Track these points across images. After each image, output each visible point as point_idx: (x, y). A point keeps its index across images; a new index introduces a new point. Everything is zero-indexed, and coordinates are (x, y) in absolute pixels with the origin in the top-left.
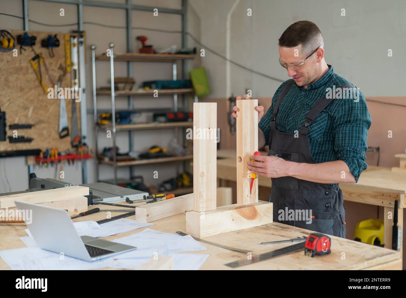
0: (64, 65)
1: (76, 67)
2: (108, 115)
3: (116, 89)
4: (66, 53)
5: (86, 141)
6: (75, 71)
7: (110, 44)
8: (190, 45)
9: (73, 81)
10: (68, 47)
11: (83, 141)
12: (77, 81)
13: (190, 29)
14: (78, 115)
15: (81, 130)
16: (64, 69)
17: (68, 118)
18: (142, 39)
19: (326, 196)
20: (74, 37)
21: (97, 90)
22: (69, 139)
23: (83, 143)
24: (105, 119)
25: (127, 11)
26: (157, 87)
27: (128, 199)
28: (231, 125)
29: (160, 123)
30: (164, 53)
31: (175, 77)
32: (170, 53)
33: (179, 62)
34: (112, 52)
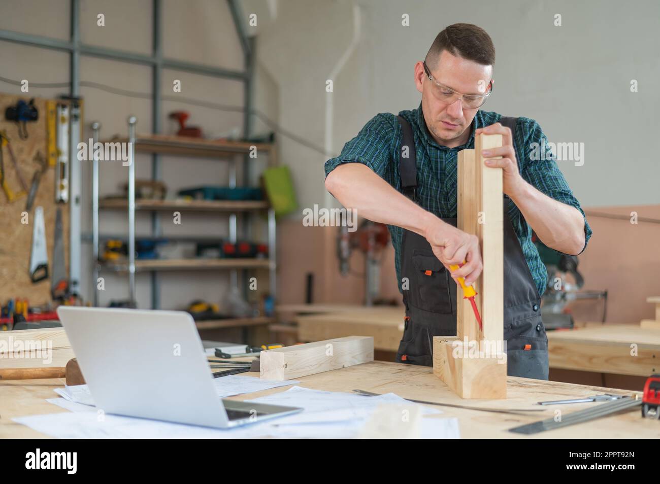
0: (43, 153)
1: (64, 158)
2: (119, 246)
3: (138, 196)
4: (48, 133)
5: (78, 289)
6: (63, 166)
7: (129, 117)
8: (259, 128)
9: (59, 183)
10: (52, 123)
11: (74, 289)
12: (65, 182)
13: (260, 103)
14: (66, 244)
15: (69, 270)
16: (43, 161)
17: (48, 247)
18: (180, 117)
19: (535, 312)
20: (64, 107)
21: (100, 200)
22: (47, 285)
23: (73, 293)
24: (114, 250)
25: (155, 68)
26: (205, 197)
27: (220, 351)
28: (341, 260)
29: (211, 260)
30: (220, 140)
31: (233, 183)
32: (230, 140)
33: (239, 160)
34: (133, 132)
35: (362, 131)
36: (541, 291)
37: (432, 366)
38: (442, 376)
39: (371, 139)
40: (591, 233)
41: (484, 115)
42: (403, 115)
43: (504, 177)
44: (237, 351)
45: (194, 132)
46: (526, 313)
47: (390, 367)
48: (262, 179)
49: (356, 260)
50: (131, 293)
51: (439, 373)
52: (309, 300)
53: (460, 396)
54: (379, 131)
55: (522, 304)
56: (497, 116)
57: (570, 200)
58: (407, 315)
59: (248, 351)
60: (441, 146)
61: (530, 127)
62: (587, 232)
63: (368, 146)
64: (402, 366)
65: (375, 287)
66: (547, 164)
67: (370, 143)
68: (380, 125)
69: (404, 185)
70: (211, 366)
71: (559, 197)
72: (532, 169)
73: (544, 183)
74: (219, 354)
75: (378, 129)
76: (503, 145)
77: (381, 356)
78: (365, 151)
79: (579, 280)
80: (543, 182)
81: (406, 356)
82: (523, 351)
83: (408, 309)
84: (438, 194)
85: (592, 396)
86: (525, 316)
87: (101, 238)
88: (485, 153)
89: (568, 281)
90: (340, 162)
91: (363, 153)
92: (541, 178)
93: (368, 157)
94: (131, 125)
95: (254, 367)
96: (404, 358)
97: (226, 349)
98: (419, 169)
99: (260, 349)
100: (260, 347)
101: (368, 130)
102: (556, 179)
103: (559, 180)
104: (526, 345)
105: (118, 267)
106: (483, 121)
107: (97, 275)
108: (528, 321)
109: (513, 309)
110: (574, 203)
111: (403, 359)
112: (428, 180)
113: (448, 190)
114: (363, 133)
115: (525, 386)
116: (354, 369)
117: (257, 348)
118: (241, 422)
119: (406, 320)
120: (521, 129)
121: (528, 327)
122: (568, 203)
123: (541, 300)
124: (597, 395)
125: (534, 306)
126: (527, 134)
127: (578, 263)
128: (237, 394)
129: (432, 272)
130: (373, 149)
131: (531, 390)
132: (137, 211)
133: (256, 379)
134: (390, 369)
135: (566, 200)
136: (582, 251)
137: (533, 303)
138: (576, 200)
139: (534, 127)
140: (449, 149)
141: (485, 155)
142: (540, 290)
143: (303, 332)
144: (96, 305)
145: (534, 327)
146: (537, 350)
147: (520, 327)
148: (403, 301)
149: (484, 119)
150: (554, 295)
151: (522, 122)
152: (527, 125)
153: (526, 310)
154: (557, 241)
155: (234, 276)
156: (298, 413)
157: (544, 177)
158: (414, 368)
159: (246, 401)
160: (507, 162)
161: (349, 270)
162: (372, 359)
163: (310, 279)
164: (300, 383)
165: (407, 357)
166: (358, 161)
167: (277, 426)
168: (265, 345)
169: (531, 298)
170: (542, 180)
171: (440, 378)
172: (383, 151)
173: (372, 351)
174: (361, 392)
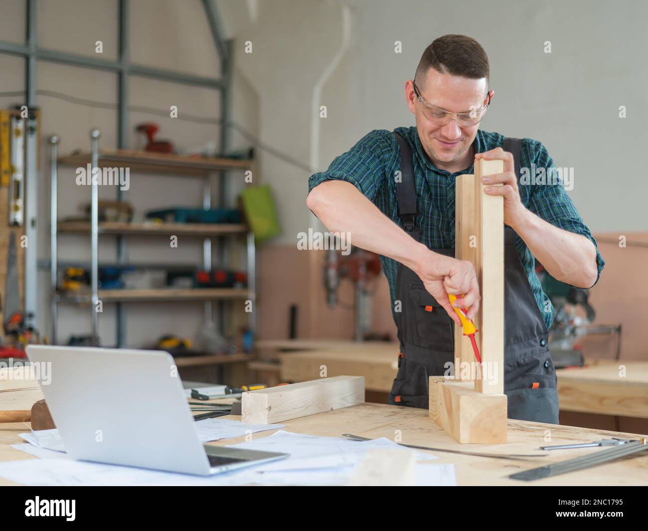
1: (19, 176)
2: (80, 273)
3: (102, 218)
5: (34, 323)
6: (17, 184)
7: (92, 131)
8: (237, 143)
9: (13, 204)
10: (5, 136)
11: (29, 323)
12: (20, 203)
13: (237, 115)
14: (20, 271)
15: (23, 301)
18: (148, 130)
19: (542, 348)
20: (18, 118)
23: (28, 327)
24: (74, 279)
25: (120, 75)
26: (177, 220)
27: (197, 392)
28: (329, 291)
29: (183, 290)
30: (194, 156)
31: (207, 204)
32: (204, 156)
33: (215, 178)
34: (96, 147)
35: (355, 147)
36: (548, 325)
37: (428, 409)
38: (438, 419)
39: (364, 156)
40: (603, 264)
41: (486, 136)
42: (400, 132)
43: (505, 206)
44: (215, 392)
45: (164, 147)
46: (533, 348)
47: (382, 410)
48: (240, 200)
49: (345, 290)
50: (94, 328)
51: (435, 416)
52: (293, 334)
53: (458, 441)
54: (374, 149)
55: (528, 339)
56: (500, 137)
57: (581, 228)
58: (401, 352)
59: (227, 392)
60: (441, 170)
61: (536, 149)
62: (599, 263)
63: (359, 163)
64: (395, 409)
65: (366, 321)
66: (554, 189)
67: (362, 161)
68: (375, 143)
69: (402, 212)
70: (192, 408)
71: (568, 226)
72: (538, 195)
73: (551, 211)
74: (195, 395)
75: (374, 147)
76: (504, 172)
77: (373, 397)
78: (354, 169)
79: (590, 313)
80: (551, 209)
81: (399, 397)
82: (530, 389)
83: (402, 345)
84: (440, 224)
85: (597, 440)
86: (532, 353)
87: (59, 266)
88: (485, 179)
89: (578, 314)
90: (326, 178)
91: (352, 171)
92: (549, 204)
93: (357, 176)
94: (93, 139)
95: (235, 410)
96: (398, 399)
97: (203, 390)
98: (419, 195)
99: (241, 389)
100: (240, 387)
101: (362, 146)
102: (564, 206)
103: (568, 208)
104: (534, 384)
105: (79, 298)
106: (485, 144)
107: (55, 307)
108: (535, 357)
109: (520, 345)
110: (585, 232)
111: (396, 401)
112: (429, 209)
113: (450, 220)
114: (355, 149)
115: (528, 430)
116: (343, 412)
117: (237, 389)
118: (224, 468)
119: (400, 356)
120: (526, 153)
121: (536, 364)
122: (578, 233)
123: (549, 334)
124: (603, 440)
125: (541, 342)
126: (533, 157)
127: (589, 295)
128: (217, 439)
129: (433, 307)
130: (364, 168)
131: (534, 434)
132: (101, 235)
133: (238, 423)
134: (382, 412)
135: (576, 229)
136: (595, 284)
137: (539, 338)
138: (587, 228)
139: (541, 150)
140: (449, 174)
141: (486, 181)
142: (547, 323)
143: (286, 371)
144: (54, 343)
145: (542, 363)
146: (545, 389)
147: (527, 364)
148: (398, 336)
149: (486, 141)
150: (563, 330)
151: (527, 144)
152: (533, 147)
153: (532, 346)
154: (566, 274)
155: (208, 308)
156: (284, 459)
157: (551, 204)
158: (408, 411)
159: (227, 446)
160: (509, 189)
161: (337, 301)
162: (363, 401)
163: (293, 311)
164: (286, 427)
165: (401, 398)
166: (346, 180)
167: (262, 472)
168: (246, 385)
169: (537, 333)
170: (550, 207)
171: (436, 421)
172: (374, 172)
173: (363, 392)
174: (352, 436)
